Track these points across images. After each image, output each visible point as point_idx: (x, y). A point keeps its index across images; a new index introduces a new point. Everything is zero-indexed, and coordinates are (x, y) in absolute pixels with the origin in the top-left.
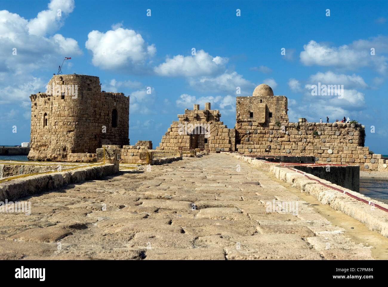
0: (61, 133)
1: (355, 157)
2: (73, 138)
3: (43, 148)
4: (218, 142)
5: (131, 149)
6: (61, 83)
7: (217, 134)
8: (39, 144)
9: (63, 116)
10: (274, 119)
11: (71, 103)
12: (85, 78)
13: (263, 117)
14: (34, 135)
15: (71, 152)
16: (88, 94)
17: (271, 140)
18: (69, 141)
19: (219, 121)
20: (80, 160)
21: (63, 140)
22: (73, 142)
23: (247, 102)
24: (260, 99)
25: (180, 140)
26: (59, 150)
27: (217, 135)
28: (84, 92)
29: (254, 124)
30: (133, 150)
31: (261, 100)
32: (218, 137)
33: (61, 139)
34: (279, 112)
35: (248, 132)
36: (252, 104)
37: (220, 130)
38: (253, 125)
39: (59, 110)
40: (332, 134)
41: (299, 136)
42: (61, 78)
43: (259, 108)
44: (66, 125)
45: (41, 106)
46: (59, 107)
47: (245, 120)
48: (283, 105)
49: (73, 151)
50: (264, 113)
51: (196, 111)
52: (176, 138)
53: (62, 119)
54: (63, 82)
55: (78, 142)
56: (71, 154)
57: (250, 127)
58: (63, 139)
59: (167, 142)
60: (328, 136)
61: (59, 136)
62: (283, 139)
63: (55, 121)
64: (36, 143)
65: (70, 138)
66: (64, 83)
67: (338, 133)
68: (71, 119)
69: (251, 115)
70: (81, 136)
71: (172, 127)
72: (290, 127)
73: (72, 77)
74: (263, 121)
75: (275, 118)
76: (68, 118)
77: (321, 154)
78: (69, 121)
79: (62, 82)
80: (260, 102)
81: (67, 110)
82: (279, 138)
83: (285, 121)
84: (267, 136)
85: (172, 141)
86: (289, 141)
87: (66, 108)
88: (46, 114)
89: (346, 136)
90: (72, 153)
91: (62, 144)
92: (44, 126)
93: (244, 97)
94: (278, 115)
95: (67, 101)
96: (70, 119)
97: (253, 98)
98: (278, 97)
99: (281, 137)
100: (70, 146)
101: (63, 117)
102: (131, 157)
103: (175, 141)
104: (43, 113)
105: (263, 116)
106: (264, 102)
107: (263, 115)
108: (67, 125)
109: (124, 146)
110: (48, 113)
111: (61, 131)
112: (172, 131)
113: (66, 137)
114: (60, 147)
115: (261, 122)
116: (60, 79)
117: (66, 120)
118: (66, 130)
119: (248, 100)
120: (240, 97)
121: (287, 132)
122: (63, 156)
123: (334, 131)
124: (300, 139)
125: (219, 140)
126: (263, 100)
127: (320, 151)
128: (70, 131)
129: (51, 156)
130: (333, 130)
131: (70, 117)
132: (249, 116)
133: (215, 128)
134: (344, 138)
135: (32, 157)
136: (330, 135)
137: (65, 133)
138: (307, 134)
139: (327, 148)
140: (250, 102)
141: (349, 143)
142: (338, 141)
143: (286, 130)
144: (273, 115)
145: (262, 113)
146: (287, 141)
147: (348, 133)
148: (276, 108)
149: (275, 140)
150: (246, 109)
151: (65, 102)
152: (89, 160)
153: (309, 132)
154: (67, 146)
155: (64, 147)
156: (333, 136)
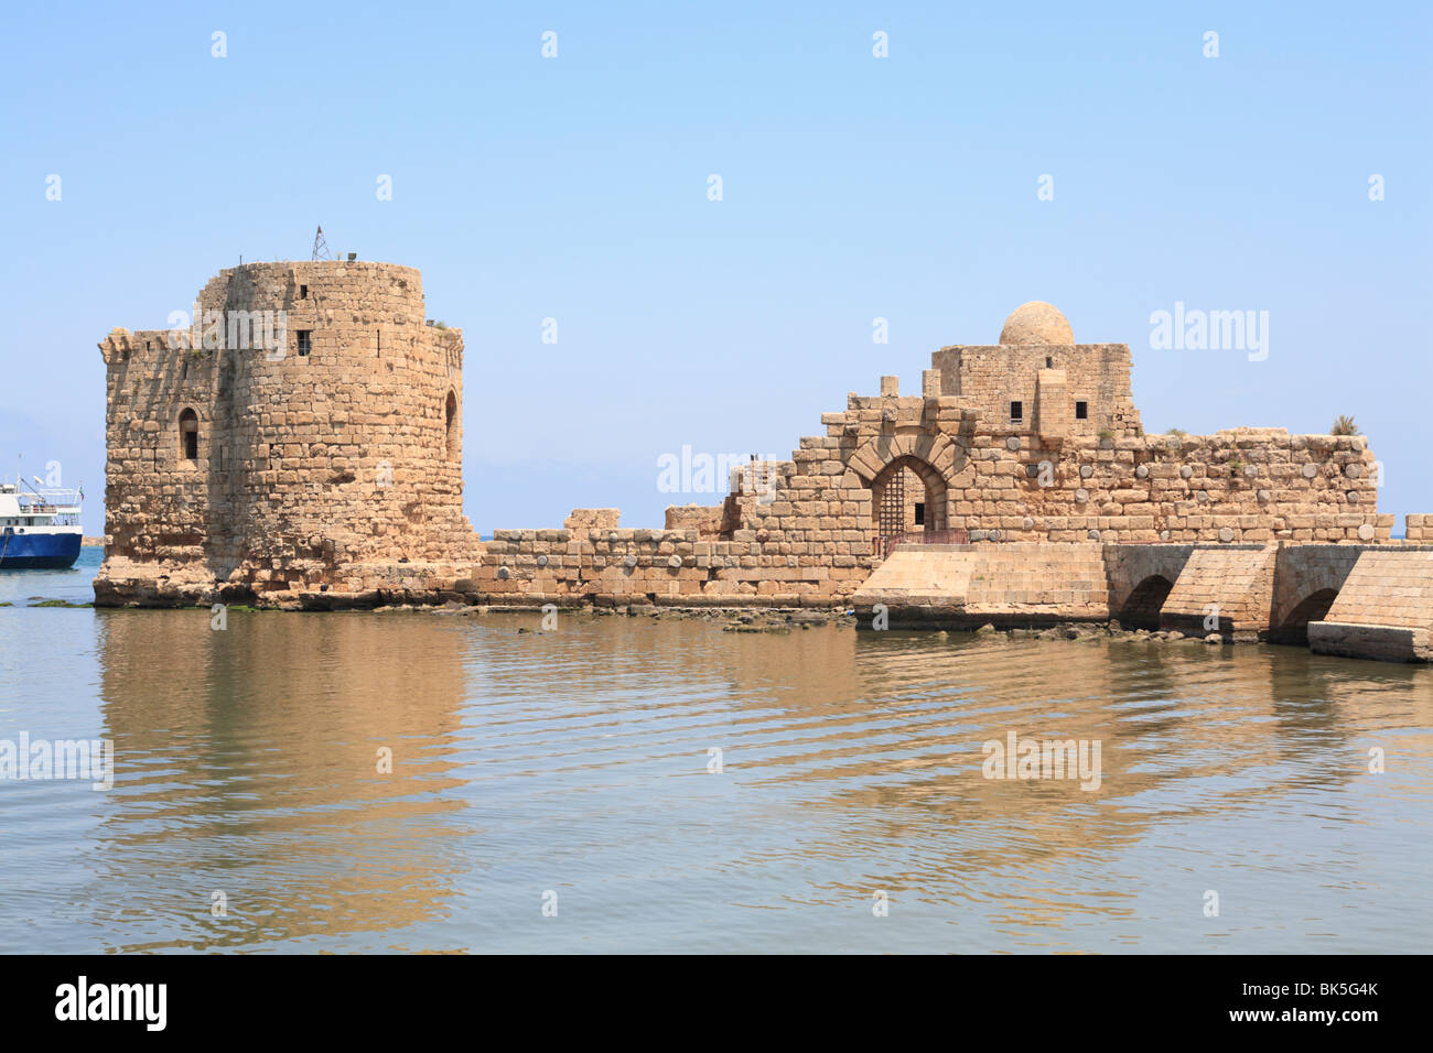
0: (299, 486)
2: (352, 507)
3: (177, 549)
5: (626, 541)
6: (292, 296)
8: (155, 530)
9: (305, 419)
10: (1095, 426)
11: (339, 371)
13: (1061, 419)
14: (131, 498)
21: (308, 515)
23: (1001, 364)
24: (1044, 356)
25: (834, 507)
26: (291, 551)
28: (386, 328)
29: (1025, 441)
31: (1048, 360)
33: (300, 509)
34: (1110, 399)
36: (1016, 374)
38: (1023, 445)
40: (1294, 471)
41: (1184, 483)
44: (319, 458)
46: (288, 387)
47: (995, 428)
48: (1123, 376)
51: (890, 400)
54: (304, 289)
58: (311, 510)
60: (1279, 478)
61: (290, 497)
62: (1129, 493)
65: (339, 504)
66: (309, 295)
67: (1310, 470)
68: (340, 433)
69: (1016, 410)
70: (376, 497)
71: (801, 457)
72: (1152, 451)
73: (340, 273)
75: (1099, 420)
76: (329, 430)
78: (332, 438)
79: (297, 289)
80: (1044, 364)
81: (323, 397)
82: (1112, 492)
83: (1133, 432)
84: (1072, 485)
86: (1149, 500)
87: (318, 390)
89: (1335, 481)
92: (180, 459)
93: (987, 348)
94: (1108, 411)
95: (323, 361)
96: (336, 432)
97: (1022, 353)
98: (1107, 350)
99: (1120, 487)
101: (308, 427)
105: (1060, 415)
106: (1058, 365)
107: (1060, 410)
108: (326, 455)
110: (200, 409)
111: (299, 480)
112: (798, 473)
113: (324, 503)
117: (319, 438)
118: (322, 476)
119: (1005, 358)
120: (976, 347)
121: (1141, 470)
123: (1299, 462)
124: (1187, 492)
126: (1054, 359)
128: (336, 481)
130: (1295, 458)
131: (337, 426)
132: (1009, 415)
134: (1332, 486)
136: (1286, 477)
137: (317, 487)
138: (1208, 475)
140: (1010, 366)
141: (1348, 501)
142: (1314, 494)
143: (1136, 464)
144: (1090, 412)
145: (1056, 406)
146: (1143, 502)
147: (1343, 470)
148: (1100, 387)
149: (1099, 497)
150: (997, 392)
151: (312, 369)
152: (438, 589)
153: (1217, 469)
154: (327, 535)
155: (316, 541)
156: (1295, 479)
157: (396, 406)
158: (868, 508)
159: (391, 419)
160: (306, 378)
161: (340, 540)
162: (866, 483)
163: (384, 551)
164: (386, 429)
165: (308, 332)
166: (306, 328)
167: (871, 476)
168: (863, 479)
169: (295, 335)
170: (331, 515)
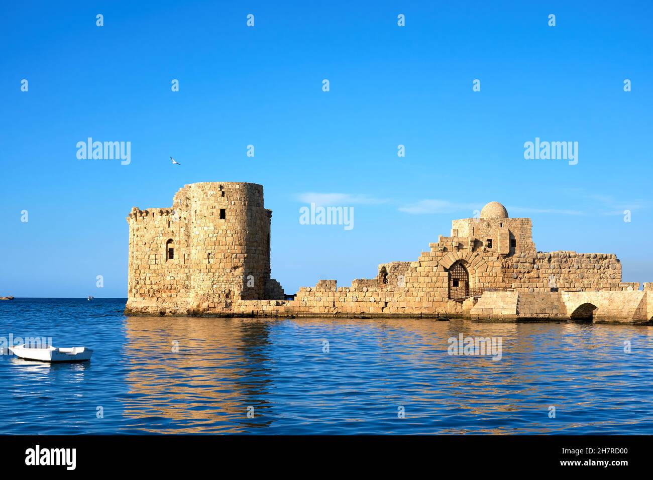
0: (221, 270)
2: (242, 278)
3: (164, 295)
4: (488, 280)
5: (353, 292)
6: (218, 195)
7: (487, 269)
8: (155, 287)
9: (223, 244)
10: (519, 249)
11: (237, 225)
12: (254, 187)
14: (145, 274)
15: (240, 298)
16: (257, 212)
17: (516, 277)
18: (236, 282)
20: (259, 310)
21: (224, 281)
22: (241, 284)
23: (484, 225)
24: (500, 222)
25: (434, 279)
26: (217, 295)
27: (486, 271)
28: (254, 208)
30: (356, 294)
31: (501, 224)
32: (488, 273)
33: (221, 279)
34: (524, 239)
36: (490, 229)
37: (490, 264)
39: (215, 235)
40: (591, 267)
41: (551, 271)
42: (221, 187)
43: (501, 234)
44: (229, 259)
45: (160, 229)
46: (216, 231)
48: (528, 230)
50: (508, 241)
51: (455, 238)
52: (428, 276)
53: (222, 248)
54: (223, 193)
56: (240, 301)
58: (226, 279)
59: (414, 281)
60: (586, 270)
61: (217, 274)
62: (532, 274)
64: (149, 287)
65: (236, 277)
66: (225, 195)
67: (597, 266)
68: (237, 249)
71: (422, 260)
72: (540, 259)
73: (238, 187)
74: (507, 251)
75: (520, 247)
76: (233, 248)
78: (234, 251)
79: (221, 193)
80: (500, 226)
81: (231, 235)
82: (525, 274)
83: (532, 252)
84: (511, 271)
85: (421, 279)
86: (539, 277)
87: (228, 232)
88: (170, 241)
90: (242, 299)
91: (223, 286)
92: (166, 260)
94: (524, 244)
95: (230, 221)
96: (235, 249)
97: (492, 221)
98: (523, 220)
99: (528, 272)
100: (238, 290)
101: (225, 247)
102: (352, 304)
103: (427, 280)
105: (506, 245)
106: (505, 226)
107: (507, 243)
108: (231, 258)
110: (176, 239)
111: (221, 267)
112: (420, 266)
113: (231, 276)
114: (219, 292)
115: (505, 253)
116: (219, 189)
117: (229, 251)
118: (229, 265)
119: (485, 223)
121: (535, 266)
122: (226, 304)
123: (593, 263)
125: (489, 277)
126: (503, 223)
128: (235, 268)
129: (198, 306)
130: (592, 261)
131: (236, 247)
132: (487, 244)
133: (483, 261)
134: (605, 273)
135: (142, 309)
136: (588, 269)
137: (228, 270)
138: (560, 268)
140: (488, 226)
141: (611, 278)
142: (598, 276)
143: (534, 263)
144: (516, 244)
145: (505, 241)
146: (536, 278)
147: (608, 266)
148: (520, 234)
149: (520, 276)
151: (225, 224)
152: (277, 311)
153: (564, 265)
154: (232, 289)
155: (227, 291)
156: (591, 270)
157: (256, 239)
158: (446, 279)
159: (255, 244)
160: (224, 228)
161: (236, 291)
162: (446, 270)
164: (253, 248)
165: (225, 209)
166: (225, 208)
167: (448, 268)
168: (444, 268)
169: (219, 211)
170: (233, 281)
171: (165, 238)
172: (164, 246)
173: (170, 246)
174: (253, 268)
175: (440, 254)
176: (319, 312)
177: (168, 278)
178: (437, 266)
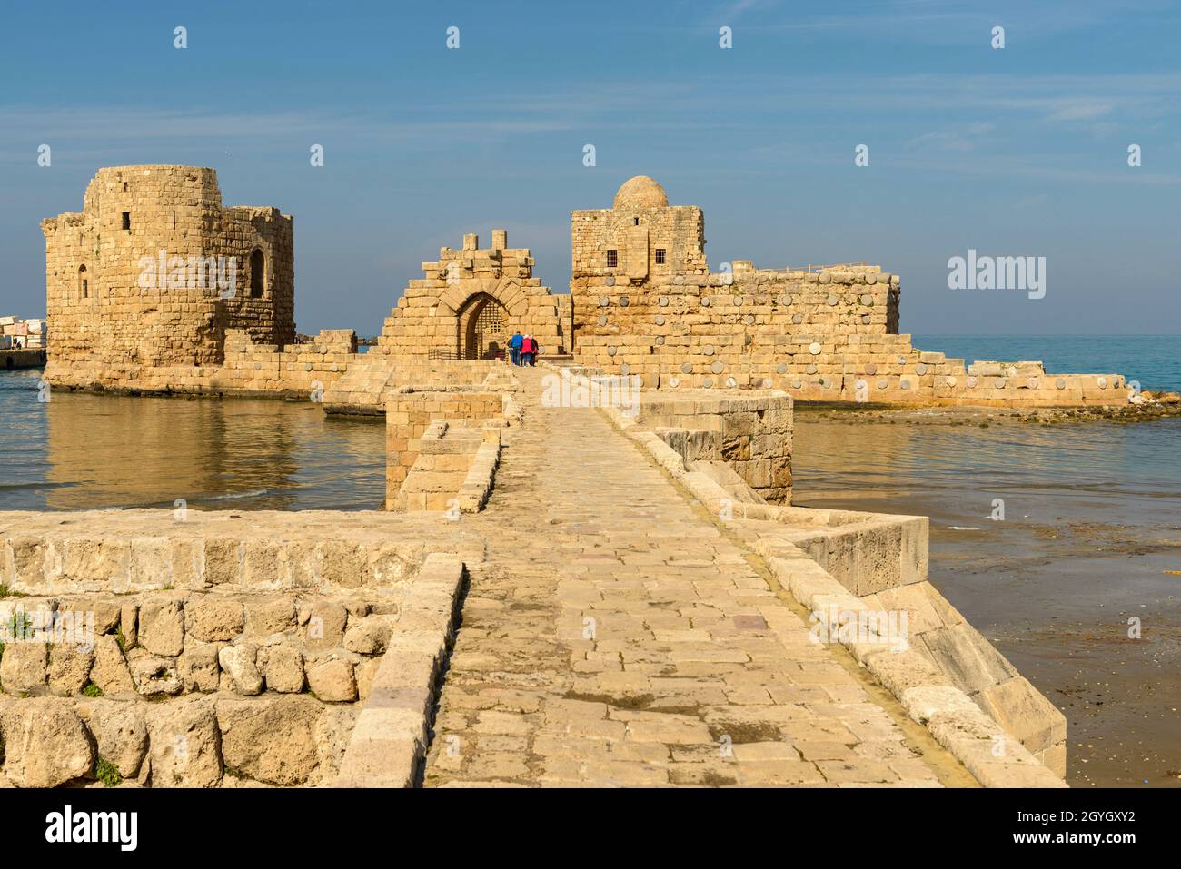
0: (125, 316)
1: (878, 361)
2: (155, 330)
3: (79, 356)
5: (306, 353)
6: (119, 189)
8: (69, 344)
9: (127, 271)
10: (670, 268)
11: (147, 238)
13: (643, 263)
15: (151, 364)
16: (190, 215)
17: (662, 322)
18: (146, 336)
19: (529, 276)
20: (176, 384)
21: (130, 335)
23: (601, 223)
24: (633, 217)
25: (431, 330)
26: (121, 359)
28: (180, 209)
29: (619, 280)
30: (312, 358)
31: (637, 219)
32: (529, 317)
33: (125, 331)
34: (682, 247)
35: (604, 303)
36: (612, 231)
37: (535, 300)
38: (617, 283)
40: (819, 301)
41: (736, 310)
42: (121, 175)
43: (633, 239)
44: (136, 297)
45: (71, 249)
46: (118, 250)
47: (596, 270)
48: (692, 231)
49: (158, 362)
50: (644, 253)
51: (469, 252)
52: (420, 324)
53: (125, 280)
54: (126, 184)
55: (168, 337)
56: (151, 369)
57: (608, 290)
58: (131, 332)
59: (398, 334)
60: (808, 306)
61: (120, 323)
62: (695, 318)
63: (109, 285)
65: (148, 328)
66: (128, 189)
67: (833, 299)
69: (612, 258)
70: (174, 322)
72: (713, 286)
73: (147, 172)
74: (642, 273)
75: (674, 263)
77: (792, 355)
79: (122, 185)
80: (633, 223)
81: (137, 256)
82: (683, 316)
83: (700, 272)
84: (654, 312)
85: (409, 330)
86: (711, 322)
87: (134, 251)
88: (83, 268)
89: (853, 308)
90: (153, 366)
91: (127, 343)
92: (80, 298)
93: (591, 212)
94: (681, 257)
95: (137, 232)
98: (680, 212)
99: (689, 313)
100: (149, 350)
101: (129, 276)
102: (305, 375)
103: (420, 331)
104: (78, 264)
105: (641, 261)
106: (643, 223)
107: (642, 257)
108: (139, 295)
109: (287, 347)
110: (88, 264)
111: (124, 312)
112: (409, 306)
113: (139, 327)
114: (123, 353)
115: (636, 276)
116: (118, 178)
117: (135, 284)
118: (137, 309)
119: (603, 219)
120: (583, 212)
121: (705, 300)
123: (824, 293)
124: (738, 317)
125: (531, 326)
126: (641, 219)
127: (789, 349)
128: (146, 312)
129: (100, 377)
130: (821, 291)
132: (606, 260)
134: (850, 312)
136: (814, 305)
137: (135, 316)
138: (755, 304)
139: (809, 341)
140: (608, 225)
141: (862, 323)
142: (835, 319)
143: (700, 294)
144: (667, 257)
145: (639, 253)
146: (706, 324)
147: (859, 300)
148: (675, 239)
149: (673, 320)
150: (598, 244)
151: (130, 238)
152: (200, 385)
153: (761, 298)
154: (140, 348)
155: (133, 352)
156: (821, 306)
158: (453, 331)
160: (128, 244)
161: (147, 351)
162: (452, 312)
163: (180, 359)
165: (129, 213)
166: (128, 211)
168: (451, 309)
169: (121, 216)
170: (142, 335)
171: (77, 262)
172: (77, 276)
173: (84, 275)
174: (179, 311)
175: (440, 282)
176: (258, 389)
177: (82, 329)
178: (436, 306)
